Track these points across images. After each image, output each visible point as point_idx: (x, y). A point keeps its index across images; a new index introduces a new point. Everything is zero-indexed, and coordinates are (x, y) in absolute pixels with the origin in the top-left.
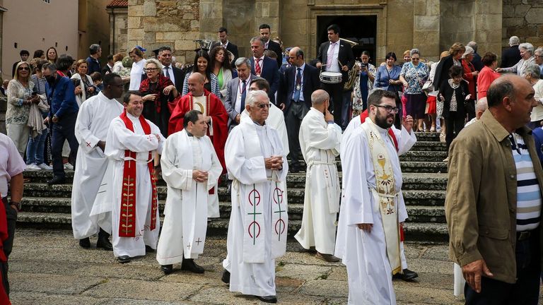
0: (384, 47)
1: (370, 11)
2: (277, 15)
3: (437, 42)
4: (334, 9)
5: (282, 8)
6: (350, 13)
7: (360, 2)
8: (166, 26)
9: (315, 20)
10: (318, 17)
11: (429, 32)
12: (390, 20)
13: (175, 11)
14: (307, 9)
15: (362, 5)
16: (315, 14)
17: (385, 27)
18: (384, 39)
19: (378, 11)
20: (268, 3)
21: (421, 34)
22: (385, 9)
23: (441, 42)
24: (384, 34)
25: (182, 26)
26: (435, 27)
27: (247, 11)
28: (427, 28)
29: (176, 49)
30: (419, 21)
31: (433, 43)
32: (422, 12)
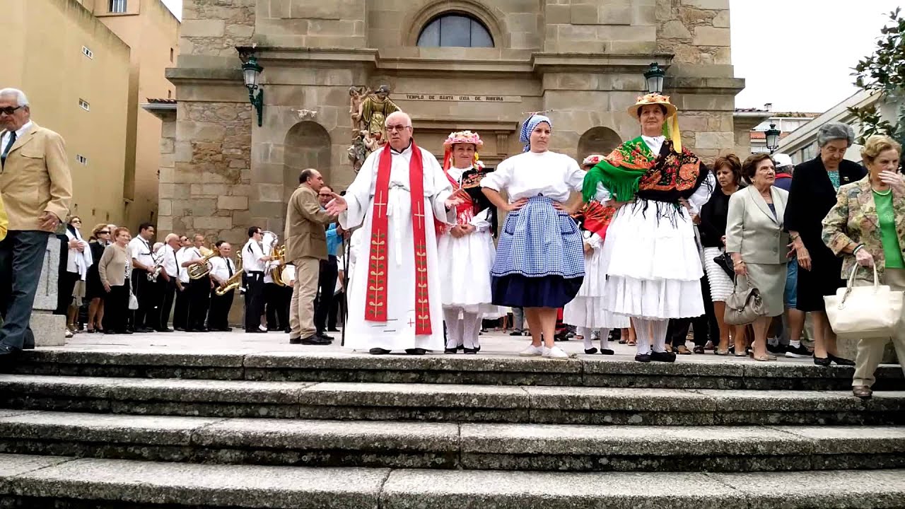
8: (207, 176)
13: (219, 157)
25: (229, 177)
29: (220, 207)
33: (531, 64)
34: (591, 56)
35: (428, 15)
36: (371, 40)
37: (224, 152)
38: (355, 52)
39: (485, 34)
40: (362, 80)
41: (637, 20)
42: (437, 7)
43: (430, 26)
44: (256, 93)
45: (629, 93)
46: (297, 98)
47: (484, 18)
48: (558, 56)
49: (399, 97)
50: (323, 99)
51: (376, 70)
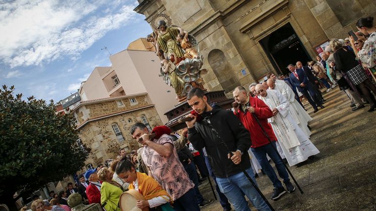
0: (304, 36)
1: (284, 22)
2: (237, 53)
3: (332, 14)
4: (265, 32)
5: (238, 48)
6: (274, 30)
7: (276, 21)
9: (259, 44)
10: (259, 42)
11: (325, 12)
12: (298, 20)
14: (251, 41)
15: (278, 22)
16: (257, 41)
17: (298, 25)
18: (301, 31)
19: (288, 19)
20: (230, 50)
21: (321, 17)
22: (292, 16)
23: (335, 14)
24: (299, 29)
26: (326, 8)
27: (223, 60)
28: (322, 11)
30: (315, 10)
31: (331, 17)
32: (313, 5)
40: (220, 24)
46: (204, 44)
49: (237, 20)
50: (212, 40)
51: (223, 18)
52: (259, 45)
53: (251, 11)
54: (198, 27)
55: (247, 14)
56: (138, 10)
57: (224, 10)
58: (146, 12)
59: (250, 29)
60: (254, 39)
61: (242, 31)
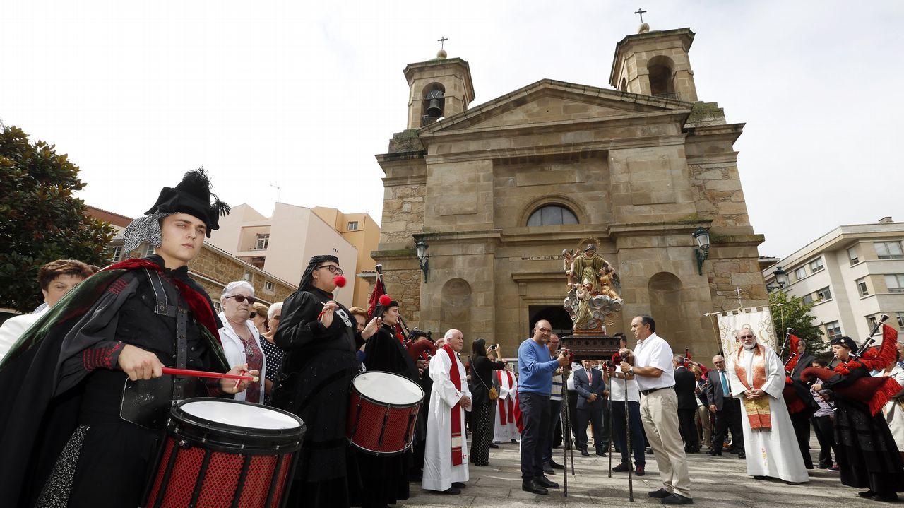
2: (492, 303)
4: (545, 299)
5: (496, 298)
9: (528, 309)
10: (530, 307)
14: (518, 299)
16: (527, 304)
20: (484, 293)
27: (464, 302)
33: (607, 232)
34: (651, 224)
35: (533, 208)
36: (495, 224)
37: (403, 301)
38: (487, 232)
39: (571, 216)
40: (492, 249)
41: (680, 200)
42: (539, 202)
43: (535, 214)
44: (424, 262)
45: (681, 248)
46: (450, 263)
47: (571, 205)
48: (627, 225)
49: (516, 259)
50: (466, 264)
51: (501, 243)
52: (526, 311)
53: (542, 258)
54: (458, 233)
55: (535, 259)
56: (382, 160)
57: (507, 234)
58: (391, 169)
59: (529, 281)
60: (525, 298)
61: (516, 278)
